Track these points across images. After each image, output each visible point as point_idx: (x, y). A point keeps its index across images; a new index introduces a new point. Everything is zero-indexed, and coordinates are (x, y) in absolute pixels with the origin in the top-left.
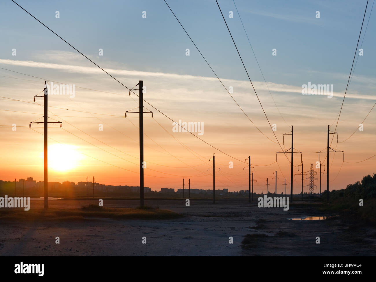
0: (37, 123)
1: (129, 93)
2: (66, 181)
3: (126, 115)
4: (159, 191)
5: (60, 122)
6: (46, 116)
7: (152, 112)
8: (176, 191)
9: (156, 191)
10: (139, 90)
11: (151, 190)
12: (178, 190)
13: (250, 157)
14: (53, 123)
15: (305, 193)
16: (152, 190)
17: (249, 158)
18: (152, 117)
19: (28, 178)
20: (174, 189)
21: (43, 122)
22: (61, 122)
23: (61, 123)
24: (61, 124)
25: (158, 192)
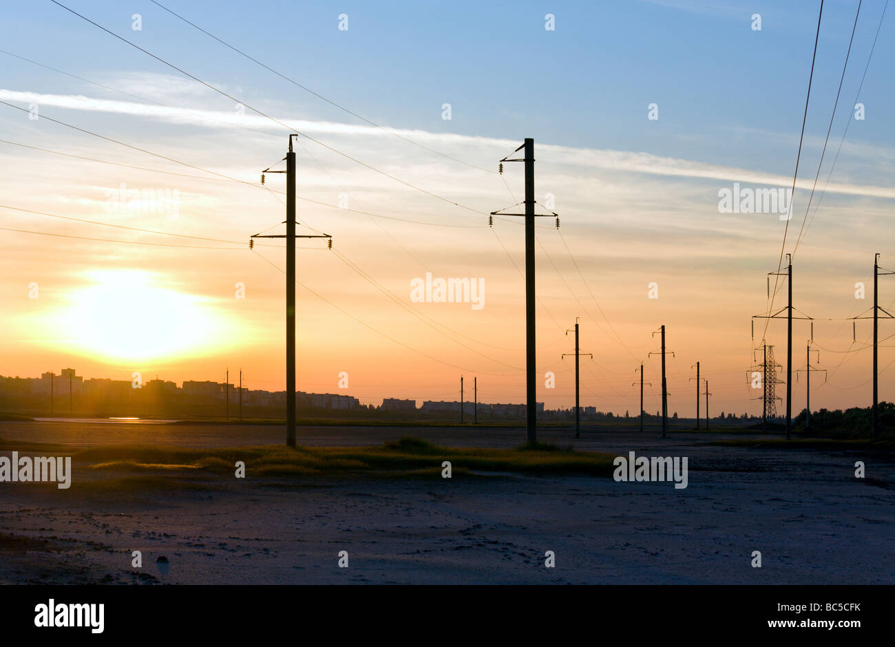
0: (270, 237)
1: (498, 168)
2: (155, 379)
3: (491, 220)
4: (378, 406)
5: (328, 236)
6: (291, 221)
7: (556, 215)
8: (419, 405)
9: (371, 406)
10: (524, 160)
11: (359, 402)
12: (425, 403)
13: (663, 327)
14: (310, 237)
15: (730, 415)
16: (361, 403)
17: (661, 330)
18: (558, 226)
19: (63, 370)
20: (415, 401)
21: (286, 234)
22: (331, 237)
23: (329, 239)
24: (330, 241)
25: (376, 408)
